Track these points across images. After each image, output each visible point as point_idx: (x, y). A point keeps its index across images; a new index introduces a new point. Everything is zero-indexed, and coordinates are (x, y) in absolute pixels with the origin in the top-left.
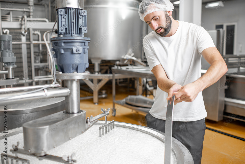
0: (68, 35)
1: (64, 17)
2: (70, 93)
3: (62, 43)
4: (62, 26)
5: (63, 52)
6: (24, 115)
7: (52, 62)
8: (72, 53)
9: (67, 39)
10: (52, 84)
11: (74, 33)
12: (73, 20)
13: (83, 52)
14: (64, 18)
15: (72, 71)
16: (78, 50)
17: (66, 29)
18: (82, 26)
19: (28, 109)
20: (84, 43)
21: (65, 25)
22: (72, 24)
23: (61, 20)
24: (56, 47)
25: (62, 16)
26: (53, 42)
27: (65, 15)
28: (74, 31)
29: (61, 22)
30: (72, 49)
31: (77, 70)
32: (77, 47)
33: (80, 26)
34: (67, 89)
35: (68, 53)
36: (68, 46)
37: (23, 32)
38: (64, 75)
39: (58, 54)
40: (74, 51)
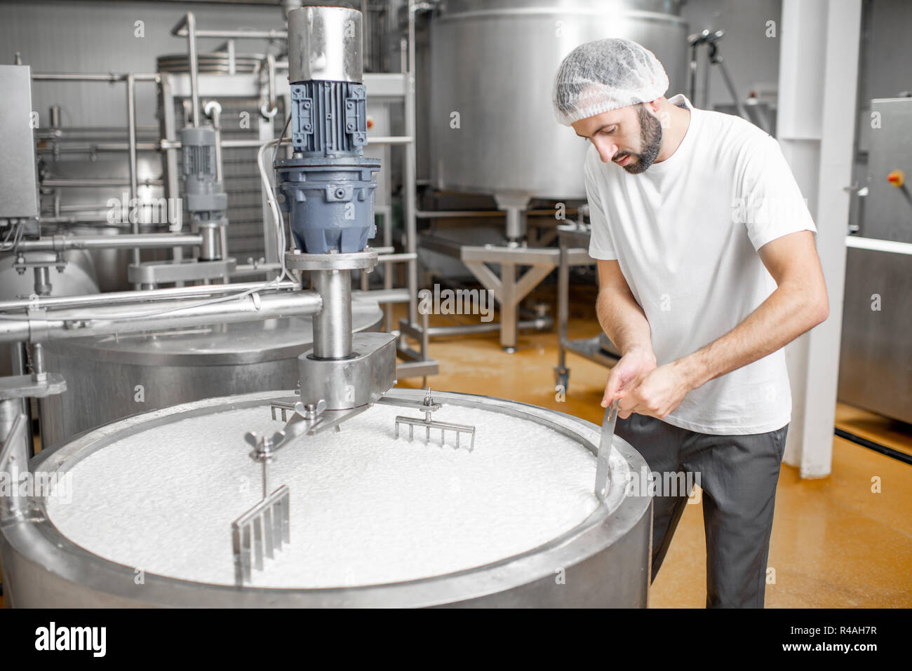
0: (316, 153)
1: (306, 106)
2: (323, 307)
3: (300, 175)
4: (299, 131)
5: (301, 197)
6: (238, 369)
7: (277, 223)
8: (325, 201)
9: (312, 164)
10: (275, 281)
11: (331, 148)
12: (331, 112)
13: (356, 198)
14: (304, 108)
15: (326, 248)
16: (340, 193)
17: (312, 136)
18: (354, 128)
19: (250, 351)
20: (360, 172)
21: (308, 126)
22: (327, 122)
23: (299, 114)
24: (285, 183)
25: (301, 104)
26: (280, 170)
27: (309, 101)
28: (332, 142)
29: (297, 119)
30: (325, 191)
31: (339, 245)
32: (337, 185)
33: (349, 129)
34: (314, 294)
35: (316, 200)
36: (315, 184)
37: (264, 110)
38: (304, 259)
39: (293, 205)
40: (331, 197)
